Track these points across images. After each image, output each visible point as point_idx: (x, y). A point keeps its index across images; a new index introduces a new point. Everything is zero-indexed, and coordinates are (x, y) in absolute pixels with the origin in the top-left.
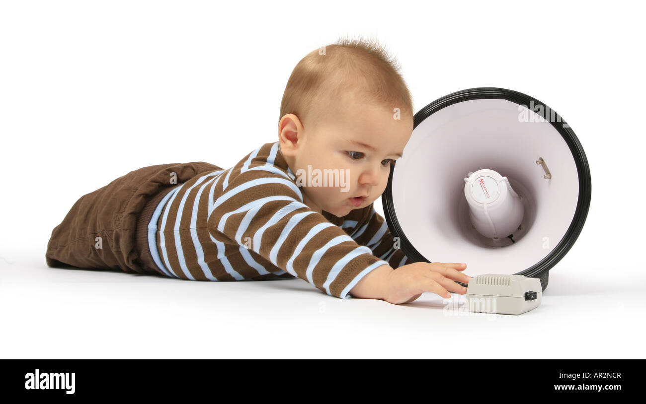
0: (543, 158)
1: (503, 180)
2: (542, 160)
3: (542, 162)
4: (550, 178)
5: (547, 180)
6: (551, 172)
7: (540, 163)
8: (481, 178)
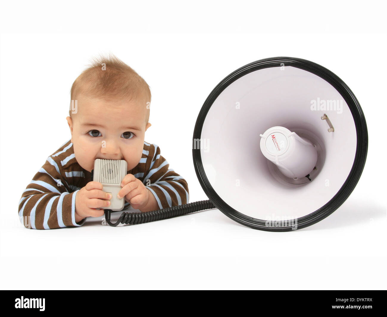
0: (327, 114)
1: (292, 135)
2: (326, 116)
3: (326, 117)
4: (333, 131)
5: (331, 133)
6: (334, 126)
7: (324, 119)
8: (273, 134)
